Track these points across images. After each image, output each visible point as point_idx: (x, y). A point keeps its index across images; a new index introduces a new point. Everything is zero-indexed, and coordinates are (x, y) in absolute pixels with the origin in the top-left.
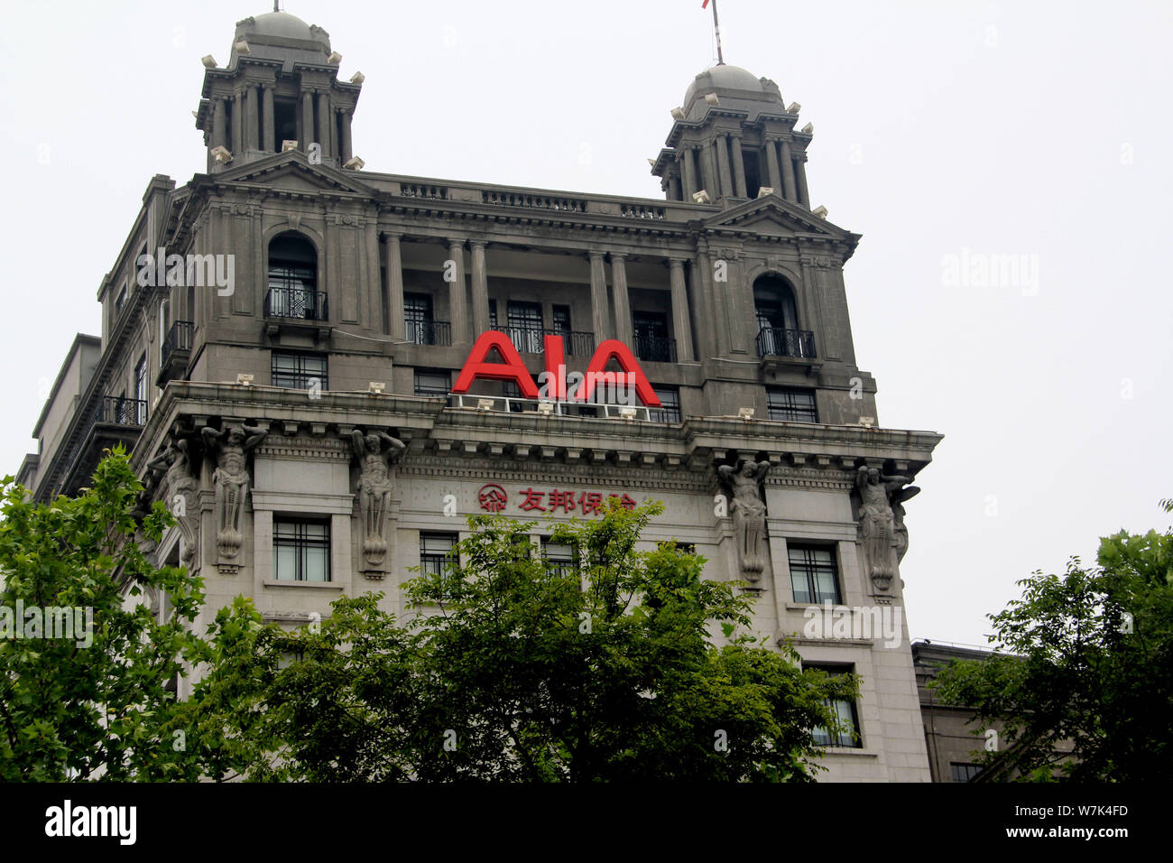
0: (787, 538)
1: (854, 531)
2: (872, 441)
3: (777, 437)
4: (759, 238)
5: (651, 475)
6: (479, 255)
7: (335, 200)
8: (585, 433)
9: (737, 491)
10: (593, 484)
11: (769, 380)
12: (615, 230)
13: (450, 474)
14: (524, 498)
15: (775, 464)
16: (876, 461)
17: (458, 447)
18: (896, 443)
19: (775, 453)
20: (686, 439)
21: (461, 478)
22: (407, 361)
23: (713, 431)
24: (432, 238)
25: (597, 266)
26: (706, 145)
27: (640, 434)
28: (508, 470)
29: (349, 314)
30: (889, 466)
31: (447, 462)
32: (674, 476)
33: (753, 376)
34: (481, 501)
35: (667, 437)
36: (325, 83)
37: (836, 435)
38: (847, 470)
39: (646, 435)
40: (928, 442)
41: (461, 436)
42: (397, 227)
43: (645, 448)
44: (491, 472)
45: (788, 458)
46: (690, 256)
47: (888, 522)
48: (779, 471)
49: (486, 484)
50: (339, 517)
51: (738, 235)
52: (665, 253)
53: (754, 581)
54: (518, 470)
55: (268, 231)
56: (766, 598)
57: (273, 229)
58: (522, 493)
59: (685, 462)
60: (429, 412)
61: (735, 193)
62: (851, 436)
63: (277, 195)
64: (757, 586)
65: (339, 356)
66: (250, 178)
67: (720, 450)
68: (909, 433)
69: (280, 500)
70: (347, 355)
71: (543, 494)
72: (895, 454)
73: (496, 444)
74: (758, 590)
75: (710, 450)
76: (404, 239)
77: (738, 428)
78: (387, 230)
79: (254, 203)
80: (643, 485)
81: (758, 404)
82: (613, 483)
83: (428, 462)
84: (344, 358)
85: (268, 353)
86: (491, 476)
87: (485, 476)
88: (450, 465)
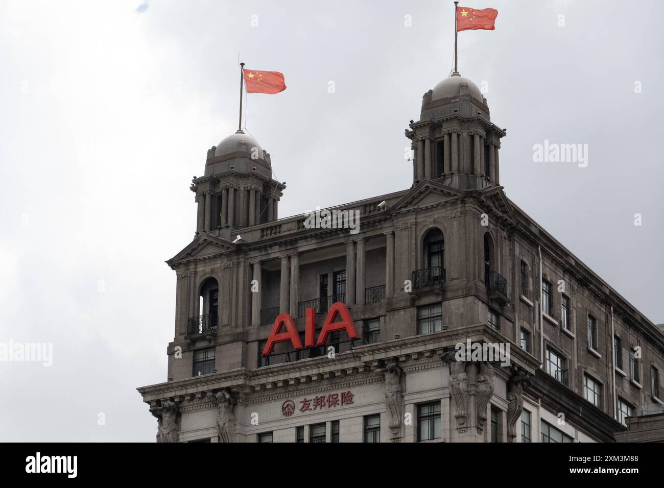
0: (415, 404)
1: (449, 392)
2: (449, 336)
3: (400, 347)
4: (422, 209)
5: (358, 377)
6: (294, 260)
7: (223, 255)
8: (317, 365)
10: (333, 389)
11: (420, 303)
13: (270, 399)
14: (302, 404)
15: (403, 363)
16: (453, 348)
17: (263, 386)
18: (462, 334)
19: (401, 356)
21: (275, 400)
22: (255, 338)
24: (274, 259)
27: (342, 359)
28: (293, 391)
29: (225, 321)
31: (266, 394)
33: (408, 303)
34: (283, 411)
35: (354, 357)
38: (441, 355)
39: (344, 359)
41: (263, 381)
43: (345, 366)
44: (287, 393)
45: (408, 356)
46: (394, 229)
47: (459, 384)
48: (409, 364)
49: (285, 401)
50: (213, 438)
51: (409, 211)
52: (384, 231)
53: (396, 434)
54: (297, 390)
57: (202, 278)
58: (301, 402)
60: (240, 375)
62: (438, 336)
65: (220, 347)
66: (188, 255)
67: (375, 361)
69: (190, 434)
70: (224, 344)
71: (311, 400)
72: (463, 340)
73: (278, 381)
74: (399, 438)
75: (371, 361)
78: (252, 261)
79: (192, 267)
80: (357, 383)
81: (411, 320)
82: (342, 386)
83: (258, 396)
84: (222, 347)
85: (192, 353)
86: (287, 396)
87: (284, 396)
88: (267, 395)
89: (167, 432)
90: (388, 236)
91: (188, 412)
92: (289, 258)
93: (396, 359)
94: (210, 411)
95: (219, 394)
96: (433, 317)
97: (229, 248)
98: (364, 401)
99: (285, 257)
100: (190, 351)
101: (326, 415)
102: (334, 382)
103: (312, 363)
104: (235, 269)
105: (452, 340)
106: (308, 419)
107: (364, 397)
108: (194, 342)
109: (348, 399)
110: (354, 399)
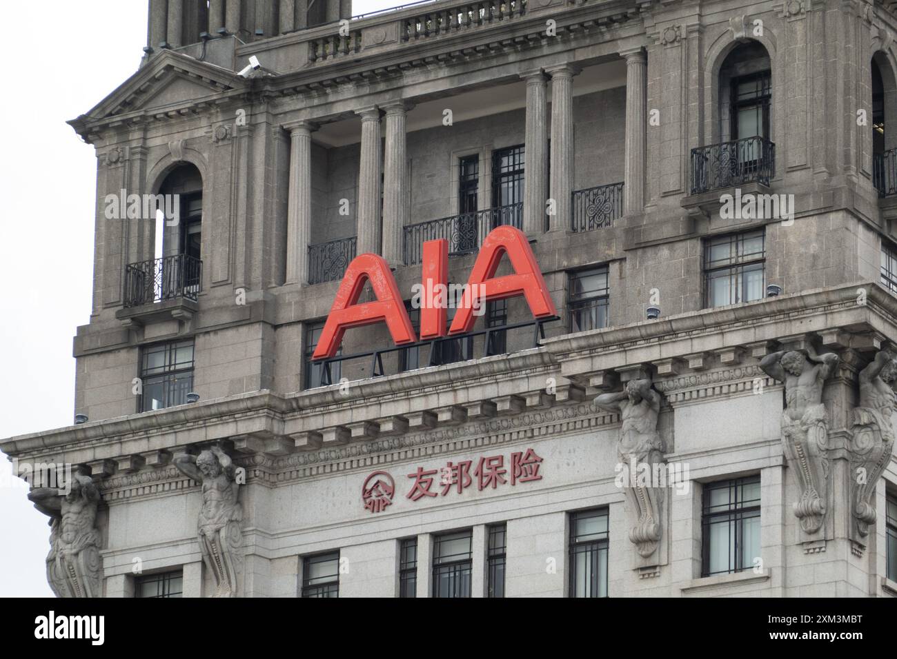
0: (695, 481)
2: (781, 312)
3: (660, 338)
5: (555, 415)
8: (450, 384)
10: (490, 443)
11: (706, 225)
13: (332, 469)
14: (414, 481)
15: (669, 375)
17: (315, 436)
18: (814, 308)
19: (663, 361)
21: (345, 472)
22: (292, 315)
23: (579, 351)
27: (512, 370)
28: (392, 448)
29: (220, 271)
31: (322, 456)
32: (582, 410)
33: (678, 228)
34: (365, 499)
39: (519, 369)
42: (299, 114)
43: (521, 387)
44: (374, 455)
45: (680, 362)
46: (645, 41)
48: (682, 381)
49: (369, 474)
50: (189, 566)
53: (646, 556)
54: (401, 446)
55: (153, 170)
56: (664, 578)
57: (160, 164)
58: (411, 477)
62: (754, 311)
63: (156, 118)
64: (654, 561)
65: (207, 337)
67: (595, 373)
69: (128, 557)
70: (215, 332)
71: (435, 472)
73: (354, 424)
74: (654, 567)
75: (584, 376)
76: (314, 127)
78: (287, 122)
79: (136, 136)
80: (550, 430)
81: (688, 272)
82: (514, 436)
83: (301, 460)
84: (212, 337)
85: (134, 355)
86: (375, 461)
87: (368, 462)
88: (326, 459)
89: (74, 551)
90: (630, 60)
91: (127, 501)
92: (382, 114)
93: (649, 369)
94: (183, 498)
95: (204, 456)
96: (743, 264)
97: (230, 88)
98: (567, 475)
99: (371, 113)
100: (132, 347)
101: (471, 510)
102: (494, 426)
103: (438, 378)
104: (245, 142)
105: (790, 321)
106: (427, 518)
107: (568, 465)
108: (140, 324)
109: (527, 468)
110: (544, 469)
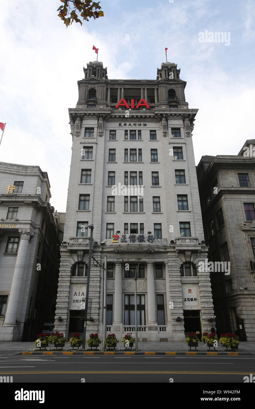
0: (171, 128)
1: (183, 126)
2: (187, 111)
3: (170, 111)
4: (169, 83)
5: (149, 120)
6: (123, 90)
7: (99, 83)
9: (162, 120)
10: (139, 122)
11: (169, 104)
12: (145, 84)
15: (169, 116)
16: (187, 114)
17: (115, 116)
18: (190, 111)
19: (169, 114)
20: (154, 113)
22: (109, 105)
23: (158, 111)
24: (115, 88)
25: (142, 90)
26: (162, 73)
28: (125, 120)
29: (100, 99)
30: (189, 115)
32: (152, 119)
33: (167, 104)
35: (151, 113)
36: (100, 68)
37: (179, 110)
38: (182, 116)
39: (147, 113)
40: (197, 110)
41: (116, 114)
42: (109, 87)
43: (147, 115)
46: (158, 87)
50: (95, 128)
52: (154, 87)
53: (165, 134)
55: (89, 89)
56: (167, 137)
59: (154, 117)
60: (110, 110)
61: (166, 77)
63: (90, 83)
64: (166, 135)
66: (86, 81)
67: (159, 114)
68: (192, 109)
69: (86, 125)
70: (99, 104)
72: (190, 113)
73: (122, 115)
75: (158, 114)
76: (111, 89)
77: (162, 110)
78: (108, 87)
79: (86, 85)
85: (87, 105)
88: (115, 120)
90: (155, 89)
91: (86, 119)
94: (94, 120)
97: (102, 81)
99: (119, 88)
101: (136, 128)
102: (141, 119)
103: (135, 112)
104: (103, 87)
106: (130, 128)
107: (150, 125)
108: (88, 102)
110: (147, 125)
